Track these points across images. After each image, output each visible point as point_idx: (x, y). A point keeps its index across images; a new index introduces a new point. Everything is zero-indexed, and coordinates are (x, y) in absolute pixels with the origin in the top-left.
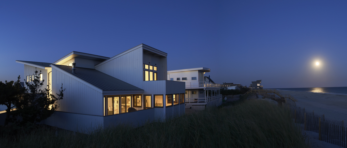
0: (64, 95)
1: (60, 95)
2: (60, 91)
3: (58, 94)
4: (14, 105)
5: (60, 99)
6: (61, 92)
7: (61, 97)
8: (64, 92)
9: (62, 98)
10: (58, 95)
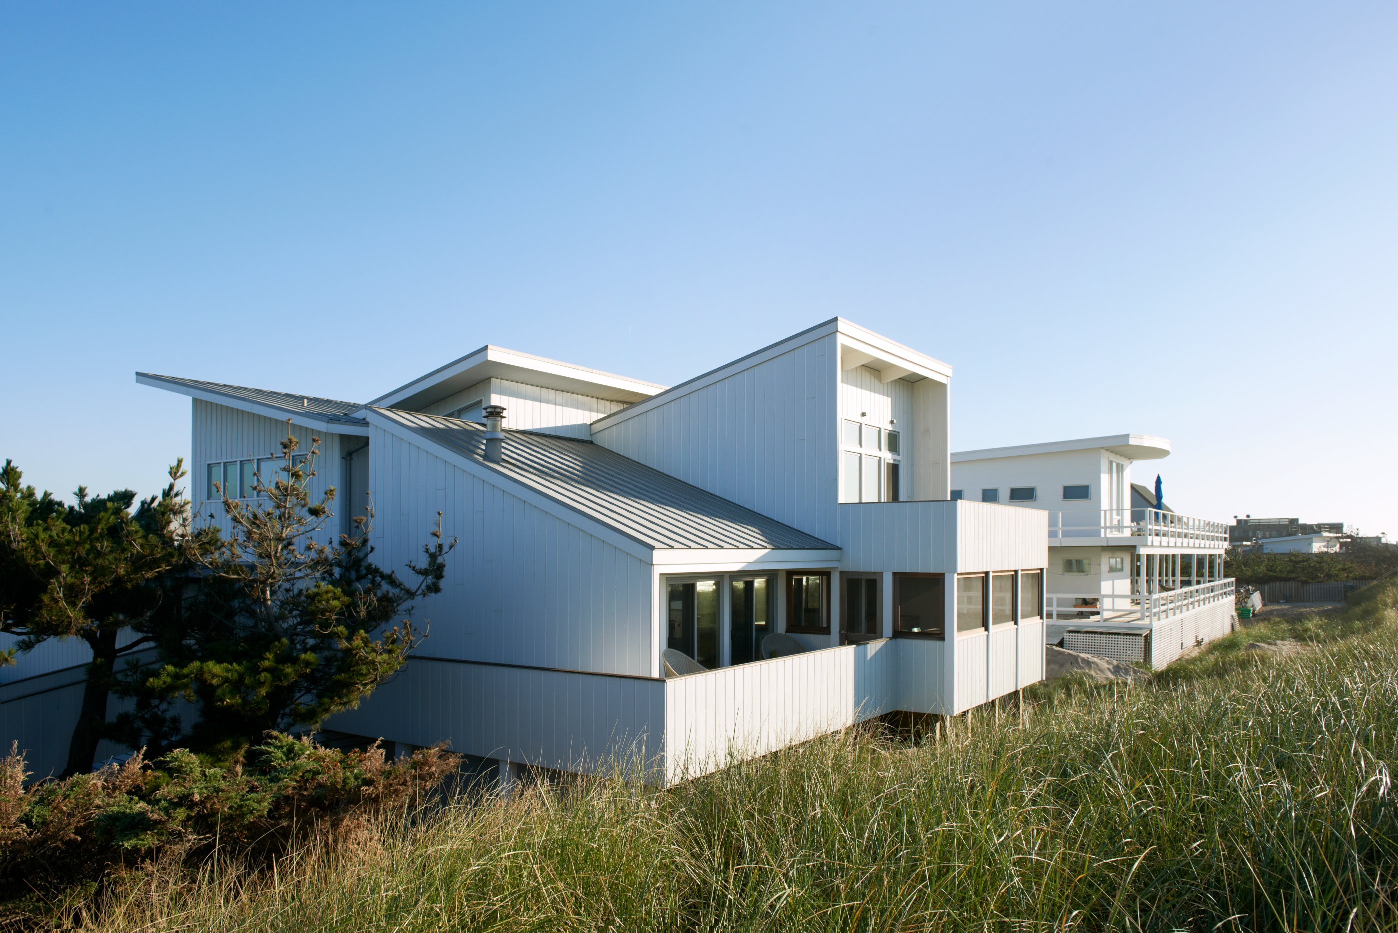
0: (446, 572)
1: (424, 573)
2: (427, 551)
3: (414, 568)
4: (140, 635)
5: (424, 594)
6: (433, 557)
7: (430, 579)
8: (446, 559)
9: (434, 588)
10: (421, 572)
